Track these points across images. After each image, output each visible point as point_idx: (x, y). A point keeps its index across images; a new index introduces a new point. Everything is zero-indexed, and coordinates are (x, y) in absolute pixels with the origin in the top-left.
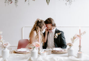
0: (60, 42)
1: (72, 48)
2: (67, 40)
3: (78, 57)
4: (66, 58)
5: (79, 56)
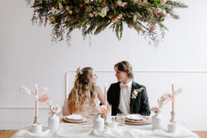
0: (140, 105)
1: (159, 116)
2: (152, 103)
3: (169, 131)
5: (171, 128)
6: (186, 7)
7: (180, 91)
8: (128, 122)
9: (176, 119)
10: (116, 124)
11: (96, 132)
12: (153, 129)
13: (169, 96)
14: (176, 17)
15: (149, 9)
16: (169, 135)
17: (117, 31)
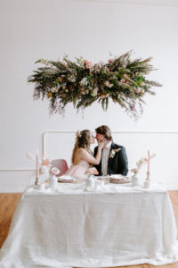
1: (138, 176)
2: (131, 165)
3: (145, 187)
4: (130, 188)
5: (146, 185)
6: (161, 86)
7: (154, 155)
8: (112, 181)
9: (150, 178)
10: (103, 182)
11: (88, 189)
12: (133, 186)
13: (146, 160)
14: (153, 94)
15: (131, 90)
16: (145, 190)
17: (103, 103)
